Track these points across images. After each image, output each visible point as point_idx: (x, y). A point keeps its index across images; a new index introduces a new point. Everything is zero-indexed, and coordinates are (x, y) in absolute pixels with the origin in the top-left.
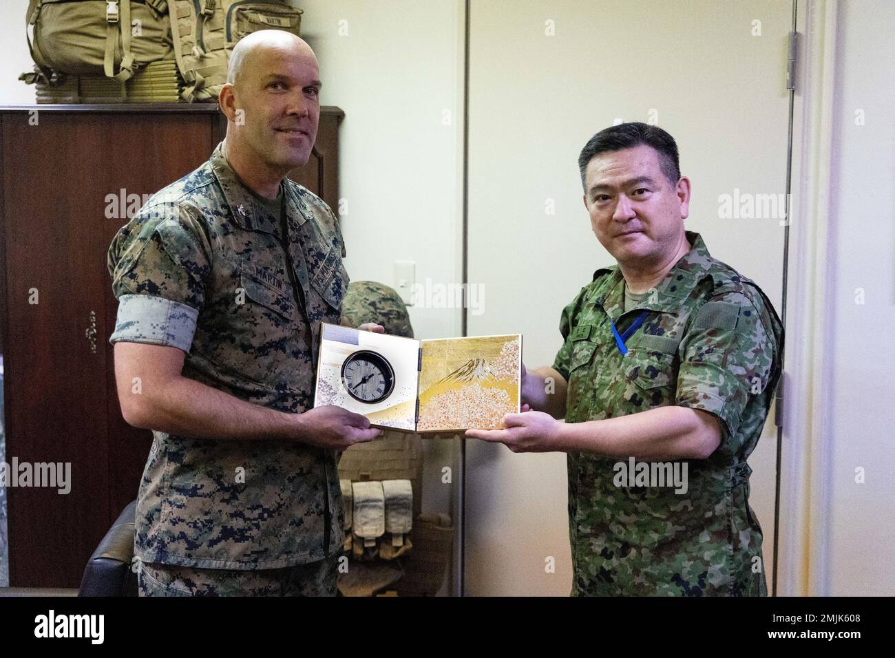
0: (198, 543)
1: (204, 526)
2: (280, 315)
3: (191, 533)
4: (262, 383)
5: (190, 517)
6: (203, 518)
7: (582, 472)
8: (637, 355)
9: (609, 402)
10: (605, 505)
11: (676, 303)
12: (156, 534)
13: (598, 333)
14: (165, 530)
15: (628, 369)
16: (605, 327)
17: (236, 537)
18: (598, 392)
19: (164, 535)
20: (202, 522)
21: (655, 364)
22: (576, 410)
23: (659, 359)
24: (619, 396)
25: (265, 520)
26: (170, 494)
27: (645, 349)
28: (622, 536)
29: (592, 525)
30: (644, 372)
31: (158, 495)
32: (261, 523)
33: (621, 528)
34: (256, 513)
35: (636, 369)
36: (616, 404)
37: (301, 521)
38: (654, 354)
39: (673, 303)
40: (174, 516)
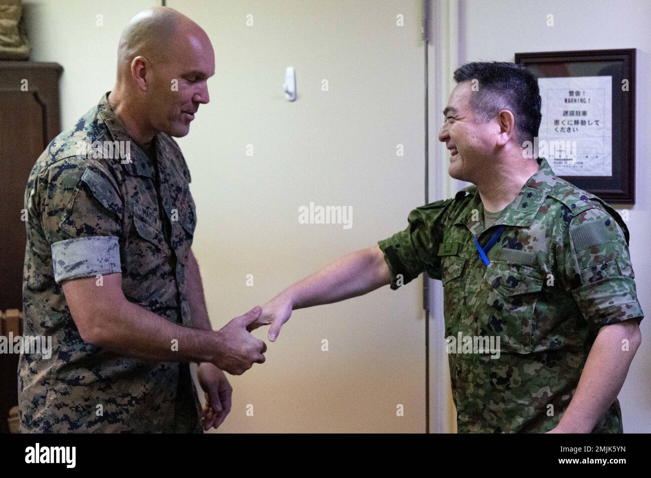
0: (79, 424)
1: (84, 410)
2: (156, 246)
3: (73, 416)
4: (142, 302)
5: (73, 402)
6: (84, 403)
7: (458, 369)
8: (499, 266)
9: (476, 307)
10: (477, 397)
11: (528, 217)
12: (42, 416)
13: (465, 249)
14: (50, 413)
15: (491, 278)
16: (471, 244)
17: (110, 419)
18: (467, 300)
19: (50, 418)
20: (82, 407)
21: (515, 275)
22: (452, 317)
23: (518, 270)
24: (484, 302)
25: (134, 406)
26: (56, 384)
27: (506, 261)
28: (494, 423)
29: (469, 415)
30: (505, 282)
31: (43, 385)
32: (130, 408)
33: (493, 415)
34: (127, 399)
35: (499, 279)
36: (481, 309)
37: (159, 407)
38: (514, 266)
39: (526, 218)
40: (59, 402)
